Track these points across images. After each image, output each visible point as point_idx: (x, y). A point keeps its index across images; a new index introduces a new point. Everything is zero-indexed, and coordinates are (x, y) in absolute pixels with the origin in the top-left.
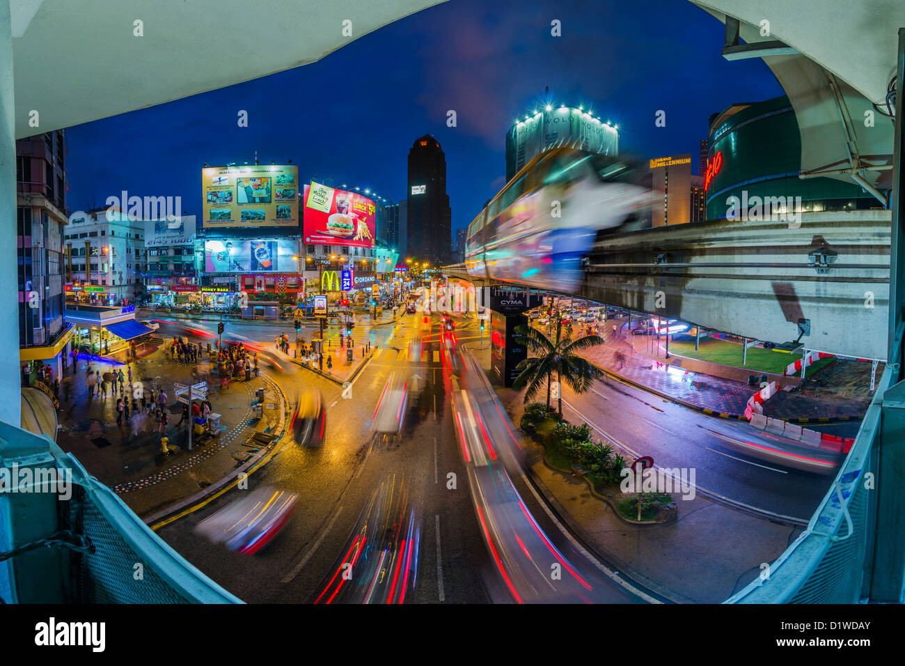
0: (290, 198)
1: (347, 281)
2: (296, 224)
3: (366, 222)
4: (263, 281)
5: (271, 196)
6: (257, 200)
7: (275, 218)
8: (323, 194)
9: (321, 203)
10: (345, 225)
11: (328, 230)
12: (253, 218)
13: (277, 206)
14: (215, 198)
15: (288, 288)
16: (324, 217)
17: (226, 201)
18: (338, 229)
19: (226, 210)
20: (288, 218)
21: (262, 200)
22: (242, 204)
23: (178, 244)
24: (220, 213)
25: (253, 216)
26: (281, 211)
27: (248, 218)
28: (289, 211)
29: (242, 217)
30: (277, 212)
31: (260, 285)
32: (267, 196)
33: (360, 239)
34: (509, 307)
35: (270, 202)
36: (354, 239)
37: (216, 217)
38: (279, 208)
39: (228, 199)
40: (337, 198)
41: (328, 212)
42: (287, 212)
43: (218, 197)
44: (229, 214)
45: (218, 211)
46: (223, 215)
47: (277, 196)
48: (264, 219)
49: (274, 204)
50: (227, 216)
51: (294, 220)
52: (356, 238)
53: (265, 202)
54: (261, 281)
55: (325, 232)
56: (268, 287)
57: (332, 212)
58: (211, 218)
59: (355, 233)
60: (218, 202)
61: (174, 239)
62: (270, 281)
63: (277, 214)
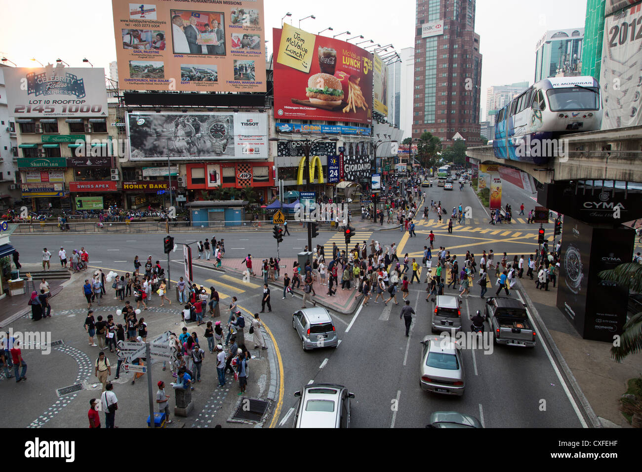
0: (253, 48)
1: (334, 170)
2: (263, 89)
3: (359, 85)
4: (218, 172)
5: (224, 43)
6: (205, 50)
7: (233, 80)
8: (300, 44)
9: (297, 57)
10: (331, 90)
11: (308, 98)
12: (200, 79)
13: (235, 61)
14: (136, 41)
15: (255, 180)
16: (303, 78)
17: (155, 48)
18: (322, 96)
19: (157, 64)
20: (252, 80)
21: (212, 50)
22: (181, 55)
23: (79, 114)
24: (146, 67)
25: (199, 74)
26: (241, 68)
27: (192, 78)
28: (253, 69)
29: (183, 75)
30: (236, 70)
31: (213, 178)
32: (218, 43)
33: (351, 110)
34: (598, 213)
35: (224, 54)
36: (344, 110)
37: (141, 74)
38: (238, 64)
39: (158, 45)
40: (320, 49)
41: (307, 70)
42: (249, 71)
43: (141, 40)
44: (161, 70)
45: (142, 63)
46: (152, 70)
47: (235, 45)
48: (216, 80)
49: (230, 56)
50: (158, 73)
51: (260, 83)
52: (347, 109)
53: (217, 54)
54: (215, 173)
55: (304, 101)
56: (225, 180)
57: (313, 71)
58: (132, 75)
59: (345, 103)
60: (142, 48)
61: (68, 106)
62: (229, 173)
63: (235, 74)
